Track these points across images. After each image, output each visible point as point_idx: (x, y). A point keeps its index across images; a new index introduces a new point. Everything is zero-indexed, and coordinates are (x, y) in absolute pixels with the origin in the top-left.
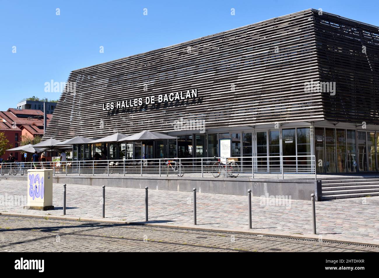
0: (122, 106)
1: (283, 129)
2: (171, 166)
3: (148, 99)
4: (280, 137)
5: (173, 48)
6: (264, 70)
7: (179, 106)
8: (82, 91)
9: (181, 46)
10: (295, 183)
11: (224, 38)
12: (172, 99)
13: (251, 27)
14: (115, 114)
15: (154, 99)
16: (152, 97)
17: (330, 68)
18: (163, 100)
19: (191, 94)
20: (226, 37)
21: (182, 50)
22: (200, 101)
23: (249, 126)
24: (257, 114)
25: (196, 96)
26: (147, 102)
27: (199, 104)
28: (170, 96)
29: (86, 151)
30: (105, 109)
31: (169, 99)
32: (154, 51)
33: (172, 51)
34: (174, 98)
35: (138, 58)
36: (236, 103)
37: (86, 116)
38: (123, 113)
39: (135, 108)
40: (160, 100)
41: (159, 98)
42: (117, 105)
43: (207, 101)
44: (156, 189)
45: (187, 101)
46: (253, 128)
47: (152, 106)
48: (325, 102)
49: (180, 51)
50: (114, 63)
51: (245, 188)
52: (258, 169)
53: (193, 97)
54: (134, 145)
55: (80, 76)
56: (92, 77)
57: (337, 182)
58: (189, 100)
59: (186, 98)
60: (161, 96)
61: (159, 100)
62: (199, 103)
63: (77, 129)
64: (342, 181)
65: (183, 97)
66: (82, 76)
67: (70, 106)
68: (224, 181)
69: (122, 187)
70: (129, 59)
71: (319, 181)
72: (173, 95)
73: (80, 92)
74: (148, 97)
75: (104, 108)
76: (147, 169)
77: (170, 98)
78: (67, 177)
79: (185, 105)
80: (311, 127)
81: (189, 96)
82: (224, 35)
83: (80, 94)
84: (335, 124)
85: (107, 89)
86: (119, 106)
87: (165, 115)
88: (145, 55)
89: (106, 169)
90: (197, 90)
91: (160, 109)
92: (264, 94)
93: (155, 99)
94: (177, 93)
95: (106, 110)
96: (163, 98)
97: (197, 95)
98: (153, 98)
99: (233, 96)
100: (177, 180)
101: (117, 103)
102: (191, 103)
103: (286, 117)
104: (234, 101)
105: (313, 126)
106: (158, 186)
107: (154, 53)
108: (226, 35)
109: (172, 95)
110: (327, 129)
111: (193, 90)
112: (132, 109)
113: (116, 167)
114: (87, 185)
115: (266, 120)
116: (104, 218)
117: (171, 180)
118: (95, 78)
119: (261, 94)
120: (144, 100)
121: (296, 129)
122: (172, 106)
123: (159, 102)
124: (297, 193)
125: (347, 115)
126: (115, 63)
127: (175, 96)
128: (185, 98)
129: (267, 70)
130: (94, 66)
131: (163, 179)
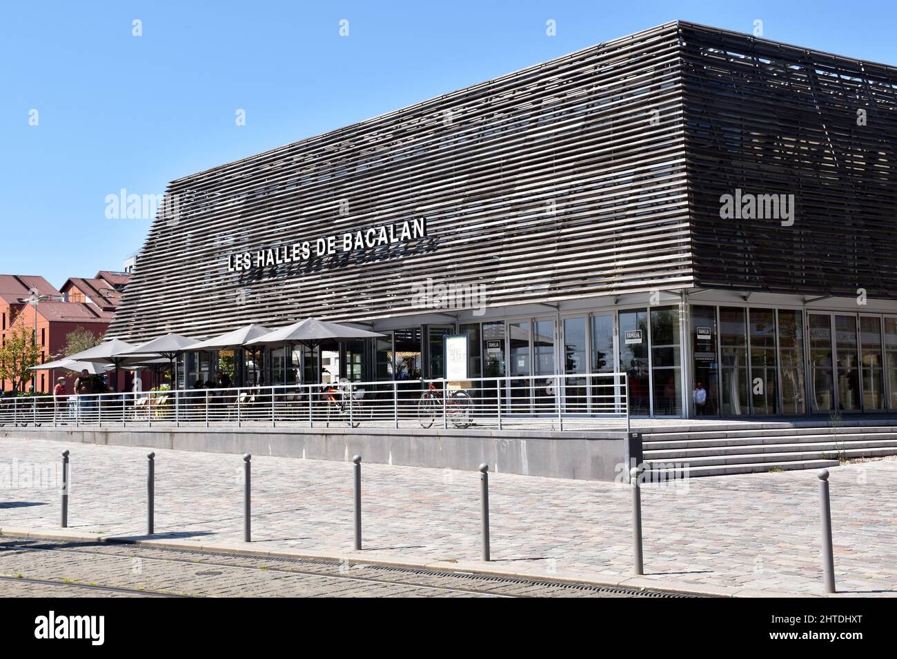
0: (269, 260)
1: (620, 312)
2: (334, 401)
3: (321, 243)
4: (614, 329)
5: (381, 123)
6: (571, 171)
7: (388, 260)
8: (190, 228)
9: (399, 117)
10: (584, 439)
11: (489, 94)
12: (371, 242)
13: (548, 67)
14: (254, 281)
15: (333, 244)
16: (330, 239)
17: (721, 162)
18: (353, 245)
19: (411, 230)
20: (493, 93)
21: (400, 127)
22: (432, 247)
23: (541, 304)
24: (552, 275)
25: (422, 234)
26: (321, 251)
27: (429, 253)
28: (367, 237)
29: (202, 369)
30: (233, 270)
31: (365, 244)
32: (343, 130)
33: (380, 128)
34: (377, 241)
35: (309, 146)
36: (510, 249)
37: (196, 287)
38: (271, 279)
39: (296, 264)
40: (348, 245)
41: (345, 242)
42: (256, 259)
43: (449, 246)
44: (302, 457)
45: (406, 247)
46: (556, 309)
47: (332, 261)
48: (699, 244)
49: (397, 128)
50: (257, 161)
51: (482, 453)
52: (567, 407)
53: (415, 237)
54: (302, 353)
55: (188, 191)
56: (214, 195)
57: (713, 437)
58: (411, 244)
59: (402, 239)
60: (349, 235)
61: (345, 246)
62: (431, 252)
63: (176, 317)
64: (727, 434)
65: (395, 237)
66: (193, 193)
67: (164, 263)
68: (440, 436)
69: (233, 453)
70: (289, 151)
71: (635, 435)
72: (374, 233)
73: (186, 231)
74: (322, 240)
75: (232, 267)
76: (300, 409)
77: (367, 241)
78: (125, 429)
79: (401, 257)
80: (680, 304)
81: (408, 234)
82: (489, 88)
83: (187, 235)
84: (745, 298)
85: (240, 222)
86: (261, 261)
87: (357, 281)
88: (323, 141)
89: (228, 411)
90: (425, 221)
91: (349, 266)
92: (569, 227)
93: (336, 244)
94: (383, 229)
95: (235, 271)
96: (353, 241)
97: (425, 233)
98: (332, 241)
99: (503, 234)
100: (344, 434)
101: (256, 255)
102: (415, 252)
103: (614, 282)
104: (504, 246)
105: (686, 302)
106: (306, 451)
107: (343, 134)
108: (494, 87)
109: (371, 233)
110: (723, 309)
111: (415, 221)
112: (290, 268)
113: (250, 406)
114: (165, 448)
115: (570, 290)
116: (66, 527)
117: (332, 436)
118: (220, 194)
119: (563, 227)
120: (314, 246)
121: (649, 310)
122: (374, 260)
123: (346, 249)
124: (587, 465)
125: (759, 275)
126: (260, 160)
127: (378, 236)
128: (400, 239)
129: (576, 169)
130: (216, 169)
131: (315, 434)
